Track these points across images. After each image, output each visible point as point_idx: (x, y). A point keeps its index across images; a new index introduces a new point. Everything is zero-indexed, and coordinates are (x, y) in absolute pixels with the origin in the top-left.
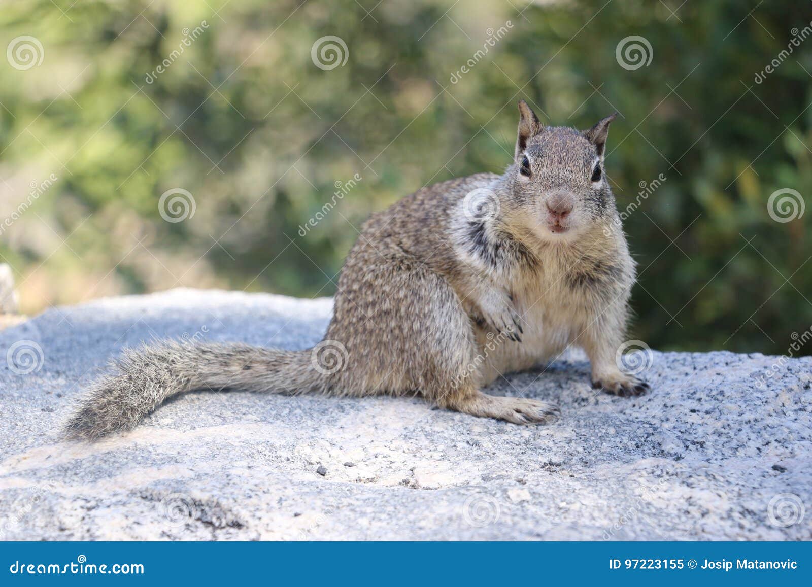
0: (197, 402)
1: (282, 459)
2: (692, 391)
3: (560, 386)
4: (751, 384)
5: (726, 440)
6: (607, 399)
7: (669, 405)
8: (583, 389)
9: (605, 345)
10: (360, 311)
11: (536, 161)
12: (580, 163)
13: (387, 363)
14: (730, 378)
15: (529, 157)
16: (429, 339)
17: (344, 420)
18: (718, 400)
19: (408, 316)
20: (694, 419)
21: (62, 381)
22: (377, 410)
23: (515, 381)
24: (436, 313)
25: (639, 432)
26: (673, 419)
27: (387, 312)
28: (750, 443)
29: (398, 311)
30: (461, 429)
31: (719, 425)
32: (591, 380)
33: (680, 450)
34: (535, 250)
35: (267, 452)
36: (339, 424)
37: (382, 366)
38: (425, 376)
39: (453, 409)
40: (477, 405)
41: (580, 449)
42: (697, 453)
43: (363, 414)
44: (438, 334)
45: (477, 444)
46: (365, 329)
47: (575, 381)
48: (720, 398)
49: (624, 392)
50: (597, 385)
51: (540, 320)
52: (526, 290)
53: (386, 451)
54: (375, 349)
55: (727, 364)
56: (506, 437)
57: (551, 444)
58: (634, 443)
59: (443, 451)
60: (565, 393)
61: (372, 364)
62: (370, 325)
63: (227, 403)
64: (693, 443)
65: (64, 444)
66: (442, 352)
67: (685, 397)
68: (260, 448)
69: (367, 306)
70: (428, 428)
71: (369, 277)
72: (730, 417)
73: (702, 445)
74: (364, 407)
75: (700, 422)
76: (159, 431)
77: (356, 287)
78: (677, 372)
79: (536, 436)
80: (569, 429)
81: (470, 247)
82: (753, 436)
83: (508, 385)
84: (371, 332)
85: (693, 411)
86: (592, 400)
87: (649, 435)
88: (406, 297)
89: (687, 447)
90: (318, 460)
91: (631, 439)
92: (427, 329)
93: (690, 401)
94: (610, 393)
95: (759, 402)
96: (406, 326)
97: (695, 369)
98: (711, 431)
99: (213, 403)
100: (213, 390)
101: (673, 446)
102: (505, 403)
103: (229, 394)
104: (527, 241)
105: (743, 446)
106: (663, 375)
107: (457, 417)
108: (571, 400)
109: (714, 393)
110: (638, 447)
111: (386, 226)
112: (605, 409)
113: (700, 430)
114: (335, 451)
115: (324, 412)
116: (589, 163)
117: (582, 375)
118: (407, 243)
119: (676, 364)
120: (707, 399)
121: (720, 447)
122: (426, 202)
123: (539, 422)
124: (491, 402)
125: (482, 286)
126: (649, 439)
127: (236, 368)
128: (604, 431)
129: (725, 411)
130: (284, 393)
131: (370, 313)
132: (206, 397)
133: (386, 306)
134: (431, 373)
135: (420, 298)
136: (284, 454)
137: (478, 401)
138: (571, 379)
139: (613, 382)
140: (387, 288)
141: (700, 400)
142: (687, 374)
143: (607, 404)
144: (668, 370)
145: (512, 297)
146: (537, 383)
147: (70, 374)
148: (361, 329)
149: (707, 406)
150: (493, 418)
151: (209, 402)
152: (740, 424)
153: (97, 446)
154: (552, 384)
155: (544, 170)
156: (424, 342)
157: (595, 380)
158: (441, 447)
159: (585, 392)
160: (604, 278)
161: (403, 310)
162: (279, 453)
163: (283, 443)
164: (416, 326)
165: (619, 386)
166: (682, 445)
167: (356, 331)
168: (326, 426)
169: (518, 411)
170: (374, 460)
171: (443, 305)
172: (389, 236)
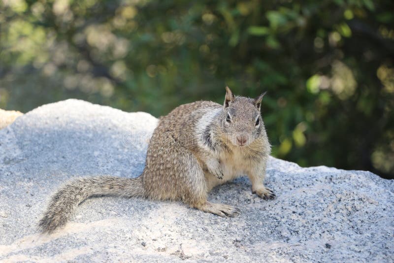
0: (90, 203)
1: (127, 238)
2: (293, 201)
3: (239, 193)
4: (317, 199)
5: (307, 230)
6: (258, 200)
7: (284, 208)
8: (248, 194)
9: (258, 177)
10: (157, 166)
11: (233, 117)
12: (251, 119)
13: (169, 189)
14: (309, 195)
15: (230, 115)
16: (187, 181)
17: (152, 214)
18: (304, 207)
19: (178, 171)
20: (294, 217)
21: (31, 184)
22: (165, 208)
23: (221, 190)
24: (189, 171)
25: (273, 224)
26: (286, 217)
27: (169, 168)
28: (317, 232)
29: (173, 168)
30: (200, 221)
31: (304, 221)
32: (252, 190)
33: (289, 235)
34: (231, 148)
35: (121, 236)
36: (149, 216)
37: (167, 190)
38: (185, 195)
39: (196, 209)
40: (206, 208)
41: (248, 234)
42: (296, 237)
43: (159, 211)
44: (191, 180)
45: (206, 230)
46: (160, 174)
47: (245, 190)
48: (305, 206)
49: (265, 198)
50: (254, 193)
51: (231, 169)
52: (226, 160)
53: (169, 233)
54: (164, 183)
55: (307, 185)
56: (218, 226)
57: (236, 230)
58: (270, 231)
59: (193, 233)
60: (241, 196)
61: (163, 189)
62: (162, 172)
63: (103, 204)
64: (294, 232)
65: (39, 234)
66: (192, 187)
67: (291, 204)
68: (118, 234)
69: (160, 164)
70: (186, 219)
71: (161, 153)
72: (309, 217)
73: (297, 232)
74: (159, 206)
75: (297, 219)
76: (77, 225)
77: (155, 155)
78: (287, 188)
79: (230, 225)
80: (244, 222)
81: (204, 142)
82: (318, 228)
83: (218, 192)
84: (163, 175)
85: (294, 212)
86: (252, 201)
87: (276, 226)
88: (177, 163)
89: (291, 234)
90: (142, 238)
91: (269, 229)
92: (186, 177)
93: (293, 207)
94: (260, 196)
95: (320, 210)
96: (177, 174)
97: (294, 187)
98: (301, 225)
99: (97, 204)
100: (96, 196)
101: (286, 233)
102: (217, 207)
103: (103, 198)
104: (228, 145)
105: (314, 233)
106: (282, 188)
107: (198, 213)
108: (243, 200)
109: (302, 203)
110: (272, 233)
111: (167, 126)
112: (258, 206)
113: (297, 224)
114: (149, 233)
115: (143, 209)
116: (255, 119)
117: (248, 186)
118: (177, 135)
119: (287, 182)
120: (300, 206)
121: (305, 233)
122: (184, 115)
123: (231, 216)
124: (212, 207)
125: (208, 157)
126: (276, 229)
127: (107, 188)
128: (258, 223)
129: (307, 215)
130: (126, 197)
131: (162, 168)
132: (94, 200)
133: (168, 166)
134: (188, 195)
135: (183, 164)
136: (128, 235)
137: (206, 206)
138: (244, 189)
139: (261, 192)
140: (169, 159)
141: (296, 206)
142: (291, 189)
143: (258, 203)
144: (283, 185)
145: (220, 162)
146: (230, 191)
147: (35, 179)
148: (158, 174)
149: (300, 211)
150: (213, 213)
151: (95, 203)
152: (313, 222)
153: (52, 235)
154: (236, 192)
155: (236, 122)
156: (185, 182)
157: (254, 191)
158: (192, 231)
159: (249, 196)
160: (258, 157)
161: (176, 168)
162: (126, 235)
163: (127, 229)
164: (181, 175)
165: (263, 195)
166: (289, 233)
167: (156, 175)
168: (144, 218)
169: (223, 212)
170: (165, 237)
171: (192, 166)
172: (168, 131)
